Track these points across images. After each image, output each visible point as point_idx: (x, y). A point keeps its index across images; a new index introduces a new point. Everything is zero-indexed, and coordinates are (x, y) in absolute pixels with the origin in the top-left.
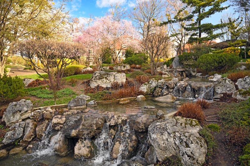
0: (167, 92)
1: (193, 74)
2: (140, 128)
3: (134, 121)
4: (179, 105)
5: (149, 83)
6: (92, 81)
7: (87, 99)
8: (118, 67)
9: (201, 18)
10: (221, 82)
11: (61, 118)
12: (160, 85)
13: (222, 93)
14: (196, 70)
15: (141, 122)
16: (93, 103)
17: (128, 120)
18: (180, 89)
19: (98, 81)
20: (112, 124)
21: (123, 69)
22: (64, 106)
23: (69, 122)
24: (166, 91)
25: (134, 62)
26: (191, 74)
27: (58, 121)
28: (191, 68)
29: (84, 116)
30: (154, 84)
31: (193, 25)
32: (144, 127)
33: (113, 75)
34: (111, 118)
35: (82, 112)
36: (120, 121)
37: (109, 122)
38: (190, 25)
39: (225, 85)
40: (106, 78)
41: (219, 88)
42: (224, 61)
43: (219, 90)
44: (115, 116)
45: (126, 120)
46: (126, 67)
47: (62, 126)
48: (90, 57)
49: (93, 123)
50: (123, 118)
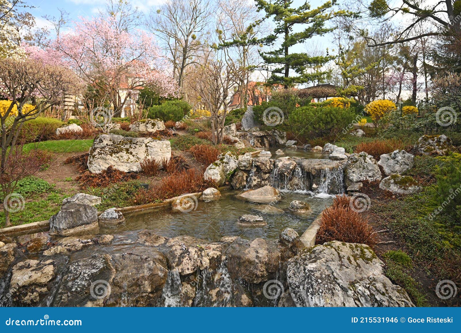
0: (259, 180)
1: (282, 142)
2: (257, 276)
3: (239, 258)
4: (302, 208)
5: (223, 163)
6: (94, 157)
7: (94, 204)
8: (141, 125)
9: (290, 41)
10: (357, 161)
11: (39, 268)
12: (244, 166)
13: (360, 181)
14: (285, 135)
15: (257, 261)
16: (115, 215)
17: (224, 258)
18: (286, 174)
19: (109, 157)
20: (188, 272)
21: (150, 130)
22: (35, 227)
23: (74, 280)
24: (256, 178)
25: (166, 115)
26: (277, 142)
27: (31, 279)
28: (276, 131)
29: (110, 257)
30: (233, 165)
31: (276, 53)
32: (265, 272)
33: (144, 145)
34: (182, 256)
35: (96, 243)
36: (206, 261)
37: (178, 265)
38: (271, 53)
39: (365, 166)
40: (127, 150)
41: (353, 172)
42: (335, 121)
43: (354, 175)
44: (192, 250)
45: (219, 259)
46: (156, 126)
47: (44, 289)
48: (66, 99)
49: (143, 277)
50: (211, 253)
